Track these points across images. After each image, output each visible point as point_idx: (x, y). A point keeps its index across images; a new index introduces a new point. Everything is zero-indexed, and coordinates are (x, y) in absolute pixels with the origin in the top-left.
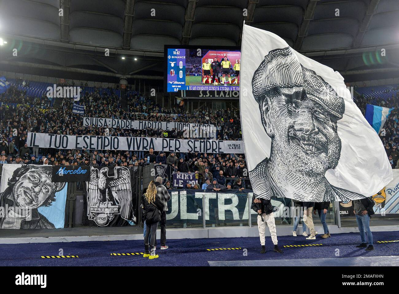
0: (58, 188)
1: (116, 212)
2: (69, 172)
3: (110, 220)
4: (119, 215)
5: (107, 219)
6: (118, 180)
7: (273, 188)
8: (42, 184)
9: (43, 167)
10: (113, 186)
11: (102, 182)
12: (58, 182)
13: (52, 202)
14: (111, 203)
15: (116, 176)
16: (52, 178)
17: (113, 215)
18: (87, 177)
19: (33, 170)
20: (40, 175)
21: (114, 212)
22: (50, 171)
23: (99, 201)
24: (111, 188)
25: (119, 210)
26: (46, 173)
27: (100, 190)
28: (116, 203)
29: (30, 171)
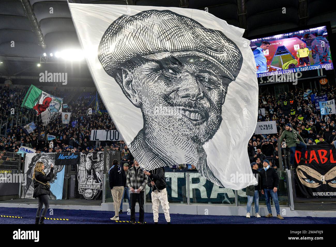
0: (59, 169)
1: (99, 188)
2: (66, 158)
3: (94, 194)
4: (101, 191)
5: (92, 193)
6: (100, 162)
7: (164, 159)
8: (48, 167)
9: (49, 155)
10: (97, 168)
11: (88, 165)
12: (59, 165)
13: (54, 180)
14: (95, 181)
15: (98, 160)
16: (55, 162)
17: (96, 190)
18: (78, 161)
19: (43, 157)
20: (47, 161)
21: (97, 188)
22: (54, 157)
23: (86, 179)
24: (95, 169)
25: (101, 187)
26: (51, 159)
27: (87, 170)
28: (99, 181)
29: (41, 157)
